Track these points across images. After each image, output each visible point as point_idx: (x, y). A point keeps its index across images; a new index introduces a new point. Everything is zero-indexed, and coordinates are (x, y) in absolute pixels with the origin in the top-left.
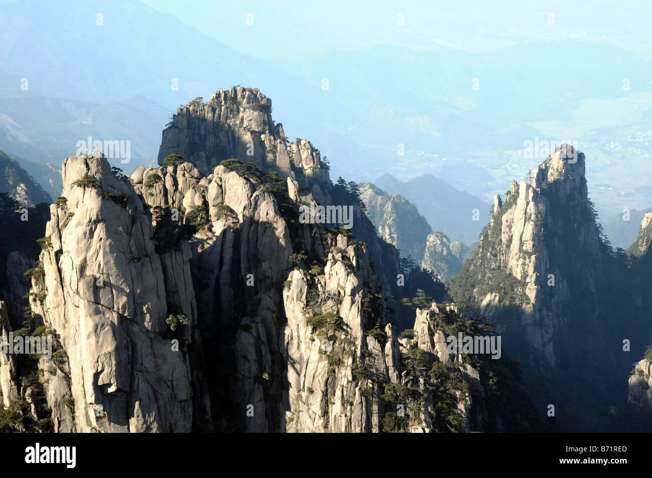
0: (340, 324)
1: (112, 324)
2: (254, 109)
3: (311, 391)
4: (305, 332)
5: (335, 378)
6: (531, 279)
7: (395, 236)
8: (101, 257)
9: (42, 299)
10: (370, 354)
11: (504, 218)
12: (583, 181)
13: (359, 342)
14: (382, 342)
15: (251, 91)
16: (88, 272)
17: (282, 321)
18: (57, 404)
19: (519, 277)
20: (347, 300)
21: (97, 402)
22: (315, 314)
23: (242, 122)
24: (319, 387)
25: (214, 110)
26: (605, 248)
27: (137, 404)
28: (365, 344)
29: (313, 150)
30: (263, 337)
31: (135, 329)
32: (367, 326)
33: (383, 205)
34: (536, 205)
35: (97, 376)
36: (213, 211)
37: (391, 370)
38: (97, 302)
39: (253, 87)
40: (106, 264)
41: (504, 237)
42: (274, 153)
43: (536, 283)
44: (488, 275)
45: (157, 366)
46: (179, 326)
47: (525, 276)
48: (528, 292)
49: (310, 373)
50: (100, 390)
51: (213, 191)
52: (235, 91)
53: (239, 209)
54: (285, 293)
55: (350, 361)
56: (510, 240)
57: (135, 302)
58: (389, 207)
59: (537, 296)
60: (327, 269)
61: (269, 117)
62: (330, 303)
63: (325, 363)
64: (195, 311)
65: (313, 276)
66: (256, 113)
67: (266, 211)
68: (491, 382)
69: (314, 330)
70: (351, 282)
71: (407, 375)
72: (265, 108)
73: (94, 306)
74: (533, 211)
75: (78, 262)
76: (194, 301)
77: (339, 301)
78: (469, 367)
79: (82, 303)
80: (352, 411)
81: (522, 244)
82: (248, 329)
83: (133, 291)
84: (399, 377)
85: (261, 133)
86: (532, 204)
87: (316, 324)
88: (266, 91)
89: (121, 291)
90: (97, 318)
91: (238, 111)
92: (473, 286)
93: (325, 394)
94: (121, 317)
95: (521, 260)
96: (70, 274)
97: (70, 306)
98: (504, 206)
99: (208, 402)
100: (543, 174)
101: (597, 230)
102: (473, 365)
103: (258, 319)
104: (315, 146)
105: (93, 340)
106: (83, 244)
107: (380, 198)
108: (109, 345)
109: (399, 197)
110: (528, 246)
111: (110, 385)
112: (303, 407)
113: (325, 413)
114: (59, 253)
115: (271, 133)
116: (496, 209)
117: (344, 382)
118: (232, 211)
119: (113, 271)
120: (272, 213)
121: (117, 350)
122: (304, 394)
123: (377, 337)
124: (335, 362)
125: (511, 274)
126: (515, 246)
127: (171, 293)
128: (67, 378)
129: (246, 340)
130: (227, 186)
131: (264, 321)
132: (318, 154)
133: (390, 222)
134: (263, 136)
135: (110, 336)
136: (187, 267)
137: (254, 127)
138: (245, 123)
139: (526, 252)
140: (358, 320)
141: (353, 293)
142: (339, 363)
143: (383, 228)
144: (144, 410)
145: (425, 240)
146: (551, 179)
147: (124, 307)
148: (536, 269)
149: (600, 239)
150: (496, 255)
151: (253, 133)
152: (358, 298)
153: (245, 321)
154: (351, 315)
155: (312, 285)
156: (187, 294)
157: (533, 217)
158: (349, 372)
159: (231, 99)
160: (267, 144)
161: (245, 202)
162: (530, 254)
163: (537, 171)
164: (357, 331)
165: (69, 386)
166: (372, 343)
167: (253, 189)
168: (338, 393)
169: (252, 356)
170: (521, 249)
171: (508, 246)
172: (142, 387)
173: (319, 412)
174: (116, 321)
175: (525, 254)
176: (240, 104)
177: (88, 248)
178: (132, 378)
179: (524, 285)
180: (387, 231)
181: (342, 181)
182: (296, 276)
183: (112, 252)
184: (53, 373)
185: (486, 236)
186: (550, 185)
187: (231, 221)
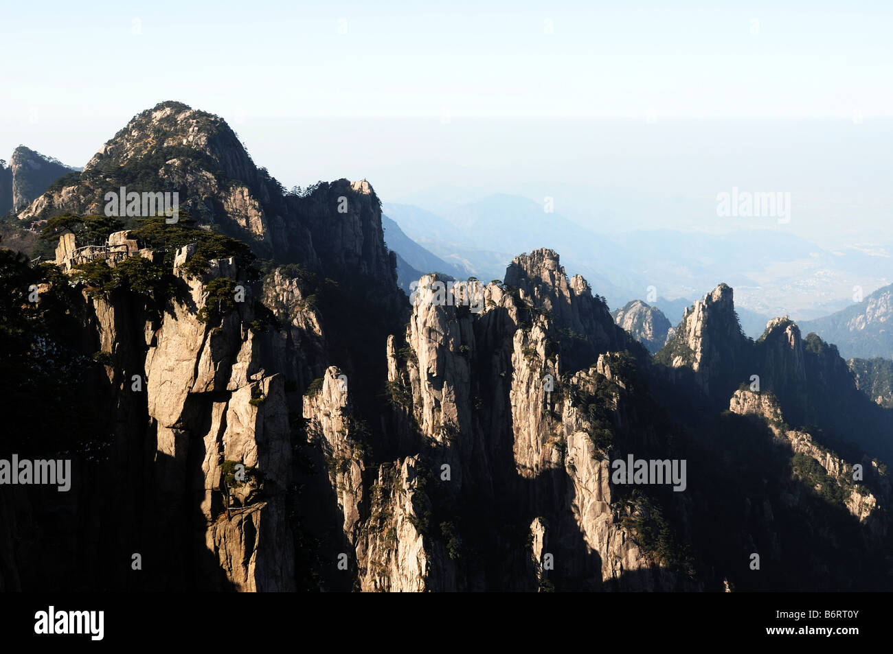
0: (536, 354)
1: (436, 348)
2: (551, 259)
3: (522, 382)
4: (522, 356)
5: (532, 377)
6: (699, 350)
7: (651, 328)
8: (433, 319)
9: (410, 335)
10: (548, 367)
11: (688, 319)
12: (732, 302)
13: (543, 362)
14: (554, 362)
15: (549, 250)
16: (427, 325)
17: (513, 351)
18: (413, 380)
19: (693, 349)
20: (540, 343)
21: (428, 380)
22: (526, 349)
23: (544, 265)
24: (525, 381)
25: (531, 259)
26: (742, 337)
27: (445, 382)
28: (546, 363)
29: (583, 280)
30: (504, 358)
31: (447, 350)
32: (547, 355)
33: (646, 312)
34: (703, 313)
35: (428, 369)
36: (486, 302)
37: (557, 375)
38: (430, 338)
39: (550, 249)
40: (435, 322)
41: (688, 329)
42: (559, 281)
43: (701, 352)
44: (679, 347)
45: (455, 366)
46: (465, 350)
47: (696, 348)
48: (696, 356)
49: (522, 375)
50: (430, 375)
51: (487, 293)
52: (542, 250)
53: (497, 302)
54: (514, 339)
55: (539, 369)
56: (690, 330)
57: (446, 339)
58: (649, 313)
59: (701, 359)
60: (533, 330)
61: (558, 263)
62: (532, 344)
63: (528, 370)
64: (474, 345)
65: (526, 332)
66: (551, 261)
67: (509, 303)
68: (631, 390)
69: (525, 355)
70: (542, 335)
71: (564, 377)
72: (556, 259)
73: (428, 339)
74: (702, 316)
75: (423, 321)
76: (474, 341)
77: (536, 344)
78: (620, 382)
79: (424, 338)
80: (539, 392)
81: (695, 332)
82: (497, 354)
83: (446, 334)
84: (561, 378)
85: (553, 271)
86: (701, 312)
87: (526, 353)
88: (557, 251)
89: (440, 334)
90: (430, 345)
91: (543, 260)
92: (671, 352)
93: (528, 384)
94: (440, 345)
95: (695, 340)
96: (420, 326)
97: (420, 339)
98: (689, 312)
99: (478, 385)
100: (710, 297)
101: (739, 327)
102: (622, 382)
103: (502, 350)
104: (585, 279)
105: (428, 353)
106: (426, 313)
107: (645, 308)
108: (434, 357)
109: (655, 308)
110: (699, 334)
111: (434, 373)
112: (518, 389)
113: (528, 392)
114: (416, 316)
115: (558, 271)
116: (686, 314)
117: (536, 379)
118: (494, 302)
119: (438, 325)
120: (511, 304)
121: (438, 358)
122: (519, 383)
123: (551, 360)
124: (533, 370)
125: (689, 347)
126: (692, 333)
127: (463, 335)
128: (418, 370)
129: (496, 359)
130: (493, 291)
131: (505, 351)
132: (586, 283)
133: (649, 320)
134: (554, 272)
135: (435, 353)
136: (471, 325)
137: (550, 268)
138: (546, 266)
139: (697, 336)
140: (544, 352)
141: (542, 341)
142: (535, 370)
143: (646, 324)
144: (448, 385)
145: (668, 331)
146: (714, 300)
147: (441, 341)
148: (702, 345)
149: (740, 332)
150: (683, 337)
151: (549, 270)
152: (544, 343)
153: (497, 350)
154: (541, 350)
155: (526, 336)
156: (471, 336)
157: (701, 319)
158: (538, 375)
159: (540, 255)
160: (556, 276)
161: (500, 299)
162: (699, 338)
163: (706, 296)
164: (543, 357)
165: (419, 373)
166: (549, 363)
167: (504, 293)
168: (533, 383)
169: (499, 366)
170: (695, 335)
171: (689, 333)
172: (448, 374)
173: (525, 392)
174: (438, 346)
175: (696, 337)
176: (544, 256)
177: (427, 315)
178: (444, 371)
179: (695, 353)
180: (648, 325)
181: (598, 296)
182: (519, 332)
183: (437, 317)
184: (412, 367)
185: (680, 328)
186: (714, 304)
187: (494, 306)
